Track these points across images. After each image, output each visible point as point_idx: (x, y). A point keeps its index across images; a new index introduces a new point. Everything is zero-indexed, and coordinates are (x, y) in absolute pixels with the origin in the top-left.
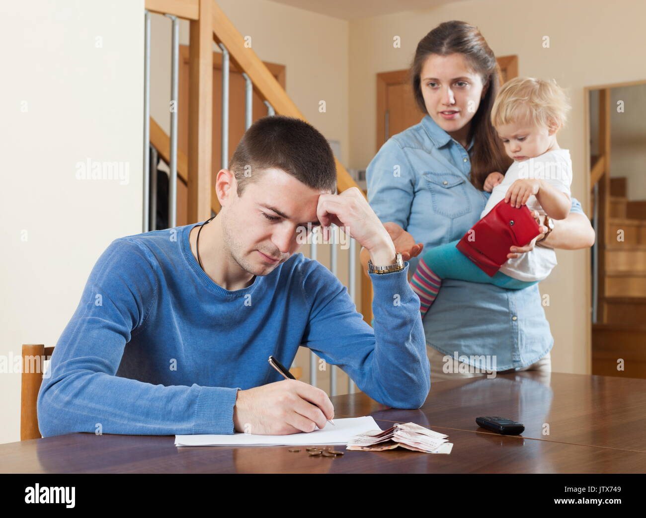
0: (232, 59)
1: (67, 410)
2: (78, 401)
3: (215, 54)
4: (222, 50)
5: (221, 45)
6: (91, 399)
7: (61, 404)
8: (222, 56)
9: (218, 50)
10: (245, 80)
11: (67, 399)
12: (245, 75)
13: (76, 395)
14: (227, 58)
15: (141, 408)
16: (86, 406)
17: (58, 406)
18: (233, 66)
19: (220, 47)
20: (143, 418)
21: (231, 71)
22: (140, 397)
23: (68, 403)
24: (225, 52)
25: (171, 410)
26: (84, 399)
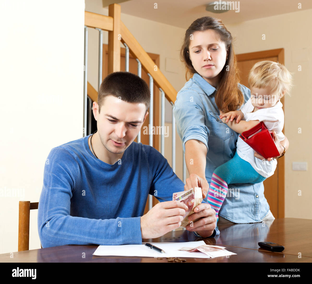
0: (131, 51)
1: (56, 237)
2: (61, 233)
3: (122, 49)
4: (125, 47)
5: (125, 44)
6: (68, 231)
7: (53, 235)
8: (125, 50)
9: (123, 47)
10: (138, 62)
11: (55, 231)
12: (137, 60)
13: (60, 229)
14: (128, 50)
15: (93, 233)
16: (65, 235)
17: (51, 236)
18: (131, 55)
19: (124, 45)
20: (95, 238)
21: (130, 58)
22: (92, 228)
23: (56, 234)
24: (127, 48)
25: (109, 233)
26: (64, 231)
